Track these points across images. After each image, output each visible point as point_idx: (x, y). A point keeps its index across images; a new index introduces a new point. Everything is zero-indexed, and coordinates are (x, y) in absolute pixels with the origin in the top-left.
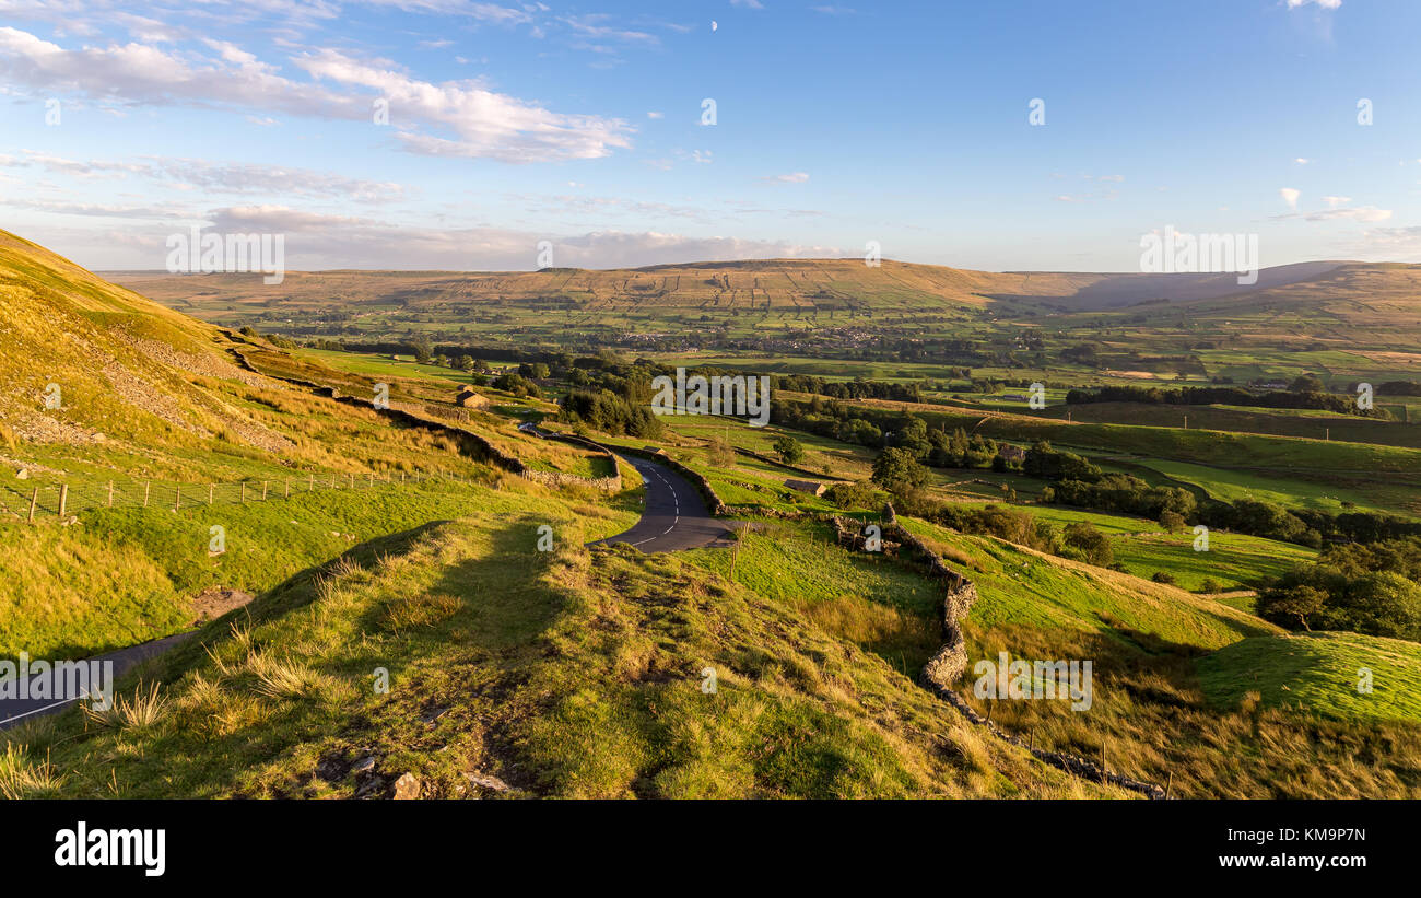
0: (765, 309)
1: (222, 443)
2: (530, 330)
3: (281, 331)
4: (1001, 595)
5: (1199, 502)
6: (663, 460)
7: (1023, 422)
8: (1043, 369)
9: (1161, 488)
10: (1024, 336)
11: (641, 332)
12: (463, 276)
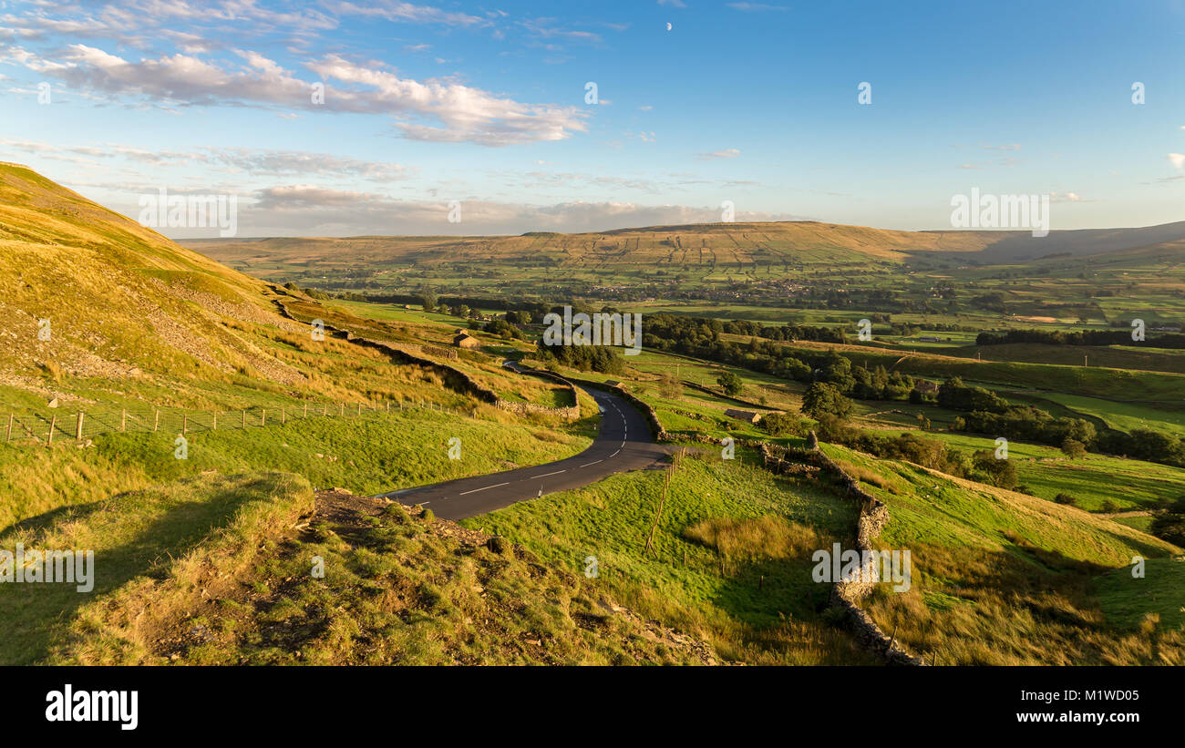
0: (712, 265)
1: (242, 377)
2: (516, 284)
3: (317, 285)
4: (912, 515)
5: (1099, 431)
6: (619, 392)
7: (937, 361)
8: (956, 315)
9: (1064, 419)
10: (938, 286)
11: (607, 285)
12: (461, 240)
